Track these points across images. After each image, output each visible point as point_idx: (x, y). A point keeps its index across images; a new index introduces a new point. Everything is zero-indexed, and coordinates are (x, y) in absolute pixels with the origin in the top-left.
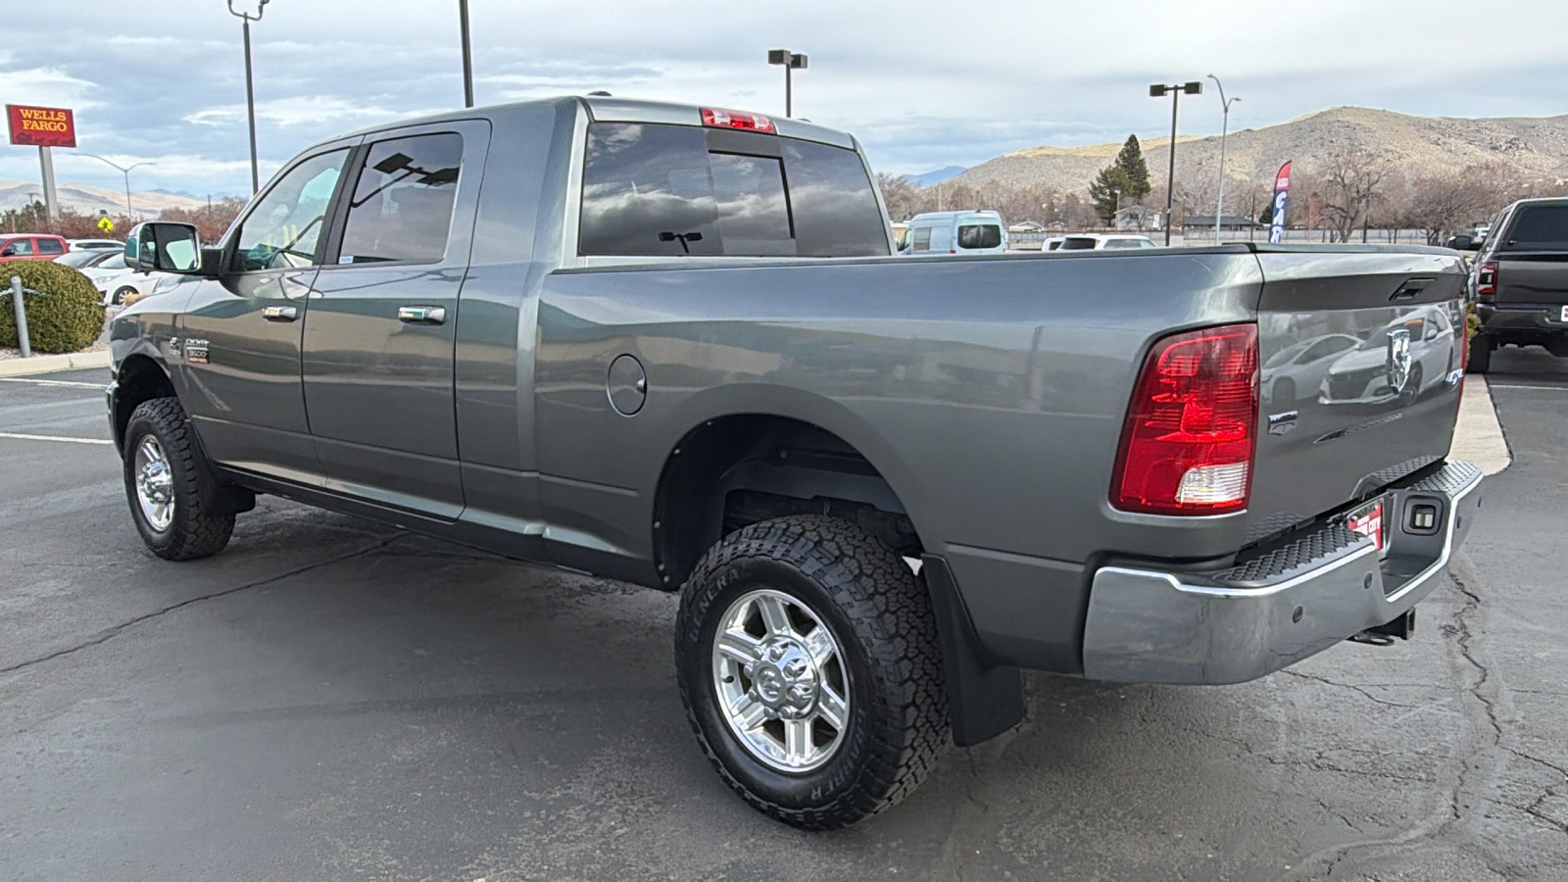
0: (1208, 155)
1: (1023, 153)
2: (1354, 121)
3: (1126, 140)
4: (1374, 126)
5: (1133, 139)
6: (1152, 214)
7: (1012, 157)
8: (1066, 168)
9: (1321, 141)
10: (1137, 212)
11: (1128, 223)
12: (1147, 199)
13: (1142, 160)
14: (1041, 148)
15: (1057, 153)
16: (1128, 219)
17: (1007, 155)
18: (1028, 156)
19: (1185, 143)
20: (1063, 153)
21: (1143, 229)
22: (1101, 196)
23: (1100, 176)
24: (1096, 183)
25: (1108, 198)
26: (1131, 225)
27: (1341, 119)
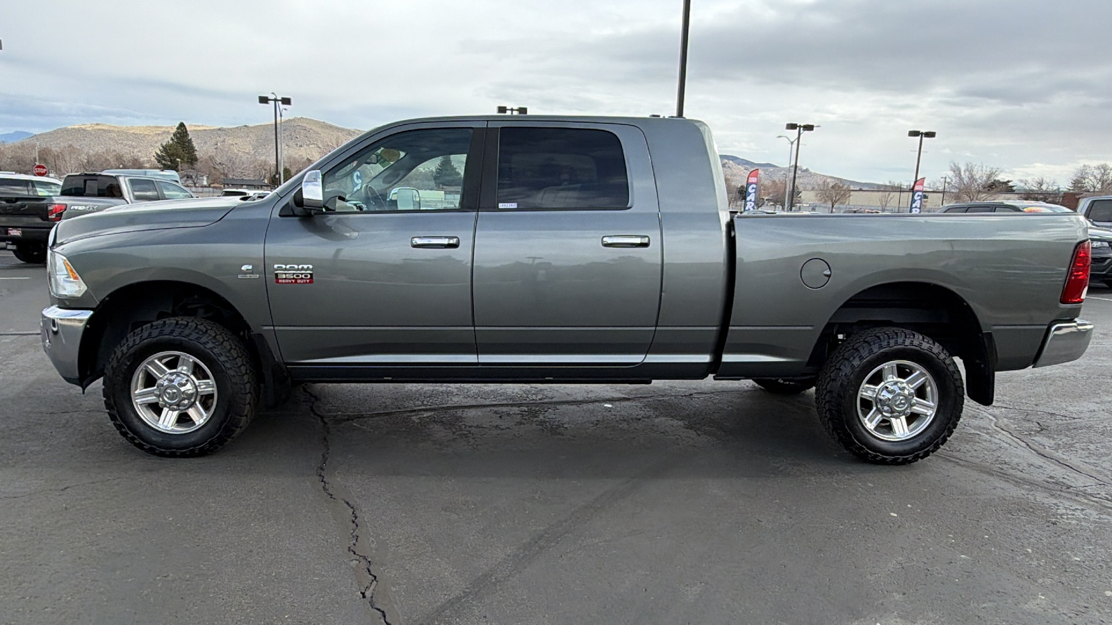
0: (222, 139)
1: (83, 127)
2: (308, 127)
3: (177, 125)
4: (320, 130)
5: (182, 125)
6: (202, 176)
7: (74, 129)
8: (119, 140)
9: (290, 137)
10: (191, 174)
11: (186, 181)
12: (198, 165)
13: (191, 139)
14: (98, 124)
15: (112, 129)
16: (185, 178)
17: (69, 127)
18: (88, 129)
19: (205, 130)
20: (116, 130)
21: (197, 185)
22: (163, 162)
23: (161, 148)
24: (159, 152)
25: (169, 163)
26: (188, 182)
27: (300, 124)
